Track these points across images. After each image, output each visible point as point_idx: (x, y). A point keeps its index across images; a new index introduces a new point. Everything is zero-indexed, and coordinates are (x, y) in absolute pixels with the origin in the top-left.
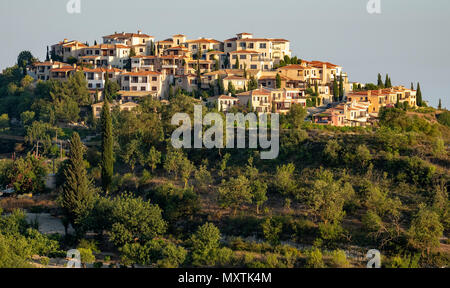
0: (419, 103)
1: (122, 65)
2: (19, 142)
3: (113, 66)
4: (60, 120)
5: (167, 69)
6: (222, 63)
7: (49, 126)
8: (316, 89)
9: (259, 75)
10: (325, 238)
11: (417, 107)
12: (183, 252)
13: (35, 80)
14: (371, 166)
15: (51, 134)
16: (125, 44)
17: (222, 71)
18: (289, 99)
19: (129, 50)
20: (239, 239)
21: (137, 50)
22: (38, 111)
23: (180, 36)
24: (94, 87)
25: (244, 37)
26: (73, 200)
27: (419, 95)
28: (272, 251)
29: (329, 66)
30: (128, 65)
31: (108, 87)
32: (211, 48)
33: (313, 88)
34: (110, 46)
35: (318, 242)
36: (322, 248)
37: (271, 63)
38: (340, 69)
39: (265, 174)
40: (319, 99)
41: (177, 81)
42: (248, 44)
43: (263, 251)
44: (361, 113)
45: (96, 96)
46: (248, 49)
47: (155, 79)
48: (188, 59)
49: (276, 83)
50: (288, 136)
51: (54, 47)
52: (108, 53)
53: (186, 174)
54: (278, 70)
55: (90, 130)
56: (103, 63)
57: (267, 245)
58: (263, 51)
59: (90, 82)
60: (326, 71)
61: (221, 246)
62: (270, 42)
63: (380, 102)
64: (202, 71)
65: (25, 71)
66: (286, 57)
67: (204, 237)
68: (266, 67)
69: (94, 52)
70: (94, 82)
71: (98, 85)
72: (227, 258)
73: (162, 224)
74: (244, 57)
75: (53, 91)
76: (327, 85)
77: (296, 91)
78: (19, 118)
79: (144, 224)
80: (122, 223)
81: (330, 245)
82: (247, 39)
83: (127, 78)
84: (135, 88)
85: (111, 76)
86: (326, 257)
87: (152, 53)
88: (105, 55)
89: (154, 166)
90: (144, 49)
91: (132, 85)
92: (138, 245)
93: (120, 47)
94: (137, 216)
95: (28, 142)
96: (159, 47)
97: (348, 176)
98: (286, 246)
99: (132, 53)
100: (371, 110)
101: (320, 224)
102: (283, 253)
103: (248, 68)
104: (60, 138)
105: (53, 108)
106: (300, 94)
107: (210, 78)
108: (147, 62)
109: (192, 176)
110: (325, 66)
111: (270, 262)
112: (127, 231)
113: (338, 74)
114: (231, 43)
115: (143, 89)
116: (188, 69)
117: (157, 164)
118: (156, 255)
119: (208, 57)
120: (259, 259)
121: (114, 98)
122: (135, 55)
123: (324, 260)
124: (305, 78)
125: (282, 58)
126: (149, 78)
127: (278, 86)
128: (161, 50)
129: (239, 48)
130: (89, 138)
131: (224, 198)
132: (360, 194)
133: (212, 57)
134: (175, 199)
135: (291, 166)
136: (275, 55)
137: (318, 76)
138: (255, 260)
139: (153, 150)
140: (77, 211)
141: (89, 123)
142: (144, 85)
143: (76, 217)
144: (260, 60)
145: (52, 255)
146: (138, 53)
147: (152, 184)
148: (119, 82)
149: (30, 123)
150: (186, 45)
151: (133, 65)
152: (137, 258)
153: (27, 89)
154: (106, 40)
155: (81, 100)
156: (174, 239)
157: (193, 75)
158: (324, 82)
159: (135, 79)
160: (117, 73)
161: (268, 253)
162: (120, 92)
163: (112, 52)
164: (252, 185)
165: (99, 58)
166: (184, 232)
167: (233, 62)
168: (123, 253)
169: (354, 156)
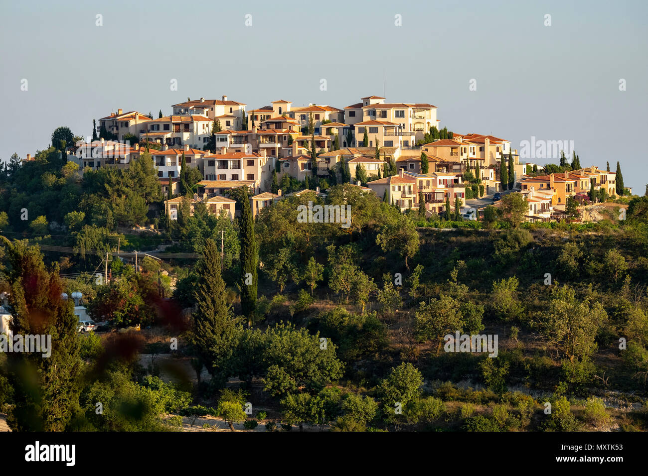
0: (620, 190)
1: (202, 144)
2: (65, 255)
3: (191, 147)
4: (121, 223)
5: (267, 149)
6: (344, 139)
7: (105, 231)
8: (477, 173)
9: (397, 155)
10: (572, 381)
11: (618, 197)
12: (372, 405)
13: (81, 168)
14: (628, 279)
15: (111, 242)
16: (204, 116)
17: (345, 151)
18: (441, 188)
19: (211, 123)
20: (449, 384)
21: (222, 123)
22: (89, 211)
23: (283, 102)
24: (166, 175)
25: (373, 102)
26: (210, 334)
27: (619, 180)
28: (497, 401)
29: (494, 140)
30: (210, 143)
31: (186, 175)
32: (327, 118)
33: (473, 171)
34: (184, 119)
35: (562, 387)
36: (568, 394)
37: (413, 138)
38: (508, 145)
39: (476, 293)
40: (482, 188)
41: (283, 166)
42: (378, 111)
43: (484, 401)
44: (543, 205)
45: (169, 189)
46: (379, 119)
47: (251, 163)
48: (296, 135)
49: (420, 166)
50: (505, 238)
51: (103, 122)
52: (182, 127)
53: (364, 295)
54: (424, 147)
55: (163, 236)
56: (175, 142)
57: (490, 393)
58: (400, 121)
59: (161, 168)
60: (489, 148)
61: (425, 395)
62: (410, 109)
63: (568, 191)
64: (317, 150)
65: (65, 155)
66: (433, 130)
67: (401, 384)
68: (406, 144)
69: (162, 127)
70: (165, 170)
71: (172, 173)
72: (436, 411)
73: (338, 365)
74: (374, 130)
75: (109, 182)
76: (491, 167)
77: (451, 177)
78: (61, 221)
79: (313, 367)
80: (281, 365)
81: (579, 391)
82: (378, 105)
83: (212, 163)
84: (223, 177)
85: (189, 160)
86: (576, 408)
87: (245, 128)
88: (178, 131)
89: (314, 285)
90: (232, 121)
91: (219, 172)
92: (307, 396)
93: (198, 119)
94: (303, 354)
95: (79, 255)
96: (254, 118)
97: (595, 294)
98: (516, 394)
99: (216, 127)
100: (556, 201)
101: (564, 362)
102: (514, 404)
103: (381, 145)
104: (123, 248)
105: (111, 207)
106: (456, 181)
107: (328, 160)
108: (239, 139)
109: (373, 297)
110: (487, 141)
111: (497, 415)
112: (288, 377)
113: (506, 152)
114: (355, 111)
115: (235, 177)
116: (297, 148)
117: (319, 283)
118: (333, 410)
119: (324, 132)
120: (481, 413)
121: (195, 191)
122: (220, 130)
123: (574, 412)
124: (461, 159)
125: (427, 131)
126: (244, 162)
127: (425, 170)
128: (257, 123)
129: (367, 118)
130: (162, 247)
131: (424, 327)
132: (615, 318)
133: (329, 131)
134: (352, 331)
135: (514, 281)
136: (418, 126)
137: (478, 155)
138: (476, 413)
139: (312, 262)
140: (216, 349)
141: (161, 226)
142: (236, 172)
143: (215, 358)
144: (396, 134)
145: (184, 413)
146: (224, 128)
147: (314, 310)
148: (201, 168)
149: (78, 228)
150: (292, 115)
151: (219, 144)
152: (307, 415)
153: (71, 180)
154: (178, 109)
155: (148, 194)
156: (355, 388)
157: (305, 157)
158: (487, 163)
159: (224, 164)
160: (197, 156)
161: (491, 403)
162: (203, 183)
163: (187, 127)
164: (463, 308)
165: (169, 135)
166: (368, 376)
167: (359, 137)
168: (286, 407)
169: (602, 266)
